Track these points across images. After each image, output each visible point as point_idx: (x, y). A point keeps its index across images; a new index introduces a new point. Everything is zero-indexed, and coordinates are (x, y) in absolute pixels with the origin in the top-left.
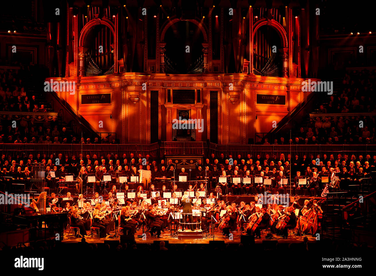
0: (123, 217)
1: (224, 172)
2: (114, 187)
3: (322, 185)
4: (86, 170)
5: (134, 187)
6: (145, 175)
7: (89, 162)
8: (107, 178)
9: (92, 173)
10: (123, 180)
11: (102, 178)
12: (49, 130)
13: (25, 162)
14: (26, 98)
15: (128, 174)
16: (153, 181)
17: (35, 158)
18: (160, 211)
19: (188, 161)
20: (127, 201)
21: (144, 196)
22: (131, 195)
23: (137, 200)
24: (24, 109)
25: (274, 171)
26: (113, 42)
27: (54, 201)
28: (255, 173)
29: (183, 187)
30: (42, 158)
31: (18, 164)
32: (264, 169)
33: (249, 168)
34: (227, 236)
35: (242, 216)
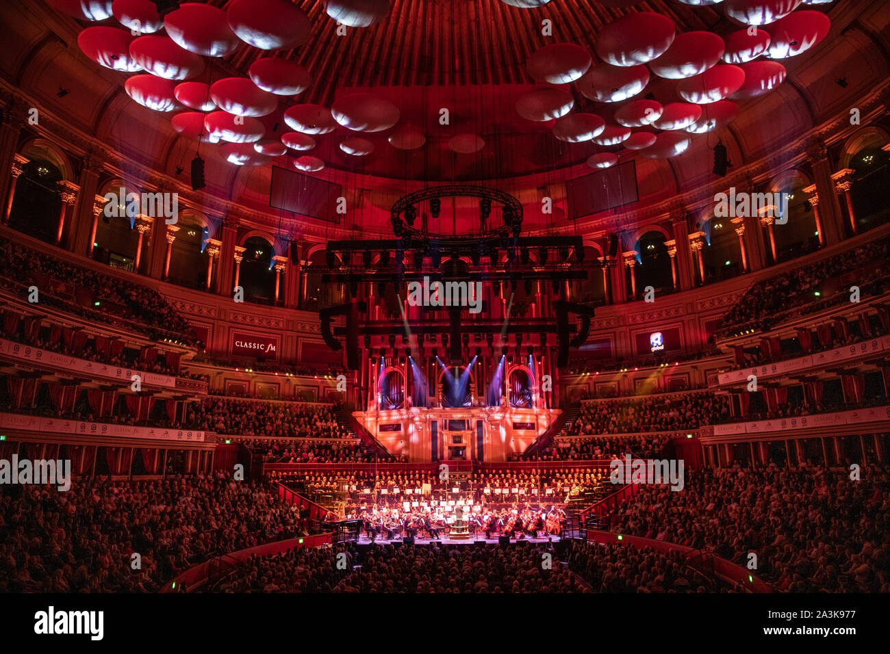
0: (406, 522)
1: (488, 485)
2: (402, 498)
3: (565, 494)
4: (381, 484)
5: (419, 497)
6: (427, 488)
7: (384, 478)
8: (396, 491)
9: (384, 487)
10: (409, 491)
11: (393, 491)
12: (353, 452)
13: (334, 478)
14: (337, 428)
15: (413, 487)
16: (432, 492)
17: (342, 475)
18: (438, 516)
19: (461, 476)
20: (412, 509)
21: (424, 504)
22: (415, 504)
23: (419, 508)
24: (335, 436)
25: (526, 484)
26: (403, 384)
28: (513, 485)
29: (456, 497)
30: (347, 474)
31: (328, 480)
32: (519, 481)
33: (507, 481)
34: (488, 537)
35: (501, 520)
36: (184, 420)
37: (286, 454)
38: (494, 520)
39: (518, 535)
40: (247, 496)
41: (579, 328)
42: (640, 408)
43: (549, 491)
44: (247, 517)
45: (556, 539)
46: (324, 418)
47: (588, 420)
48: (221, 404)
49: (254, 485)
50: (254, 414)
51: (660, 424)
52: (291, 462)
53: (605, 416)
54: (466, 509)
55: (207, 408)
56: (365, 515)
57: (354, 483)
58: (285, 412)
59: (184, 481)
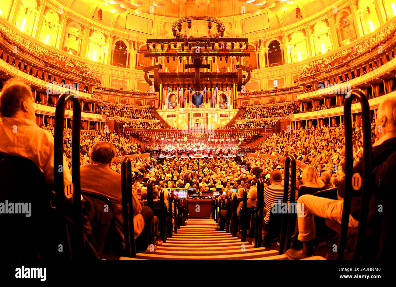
0: (178, 150)
2: (176, 142)
3: (239, 141)
5: (183, 142)
6: (186, 139)
7: (169, 135)
8: (174, 139)
9: (169, 138)
10: (179, 140)
11: (172, 139)
12: (157, 125)
13: (150, 134)
14: (151, 116)
15: (180, 138)
16: (188, 140)
17: (153, 133)
18: (190, 149)
20: (180, 146)
21: (185, 145)
22: (181, 144)
23: (182, 146)
24: (150, 119)
25: (225, 137)
26: (176, 99)
27: (158, 146)
28: (219, 138)
29: (197, 142)
30: (155, 133)
31: (147, 135)
32: (221, 136)
33: (217, 136)
34: (209, 156)
35: (214, 150)
36: (94, 111)
37: (131, 125)
38: (212, 150)
39: (220, 155)
40: (118, 139)
41: (246, 77)
42: (269, 109)
43: (233, 140)
44: (118, 147)
45: (235, 156)
46: (145, 112)
47: (249, 113)
48: (107, 106)
49: (120, 136)
50: (120, 110)
51: (276, 114)
52: (133, 128)
53: (255, 112)
54: (201, 146)
55: (102, 107)
56: (162, 148)
57: (158, 136)
58: (131, 109)
59: (96, 133)
